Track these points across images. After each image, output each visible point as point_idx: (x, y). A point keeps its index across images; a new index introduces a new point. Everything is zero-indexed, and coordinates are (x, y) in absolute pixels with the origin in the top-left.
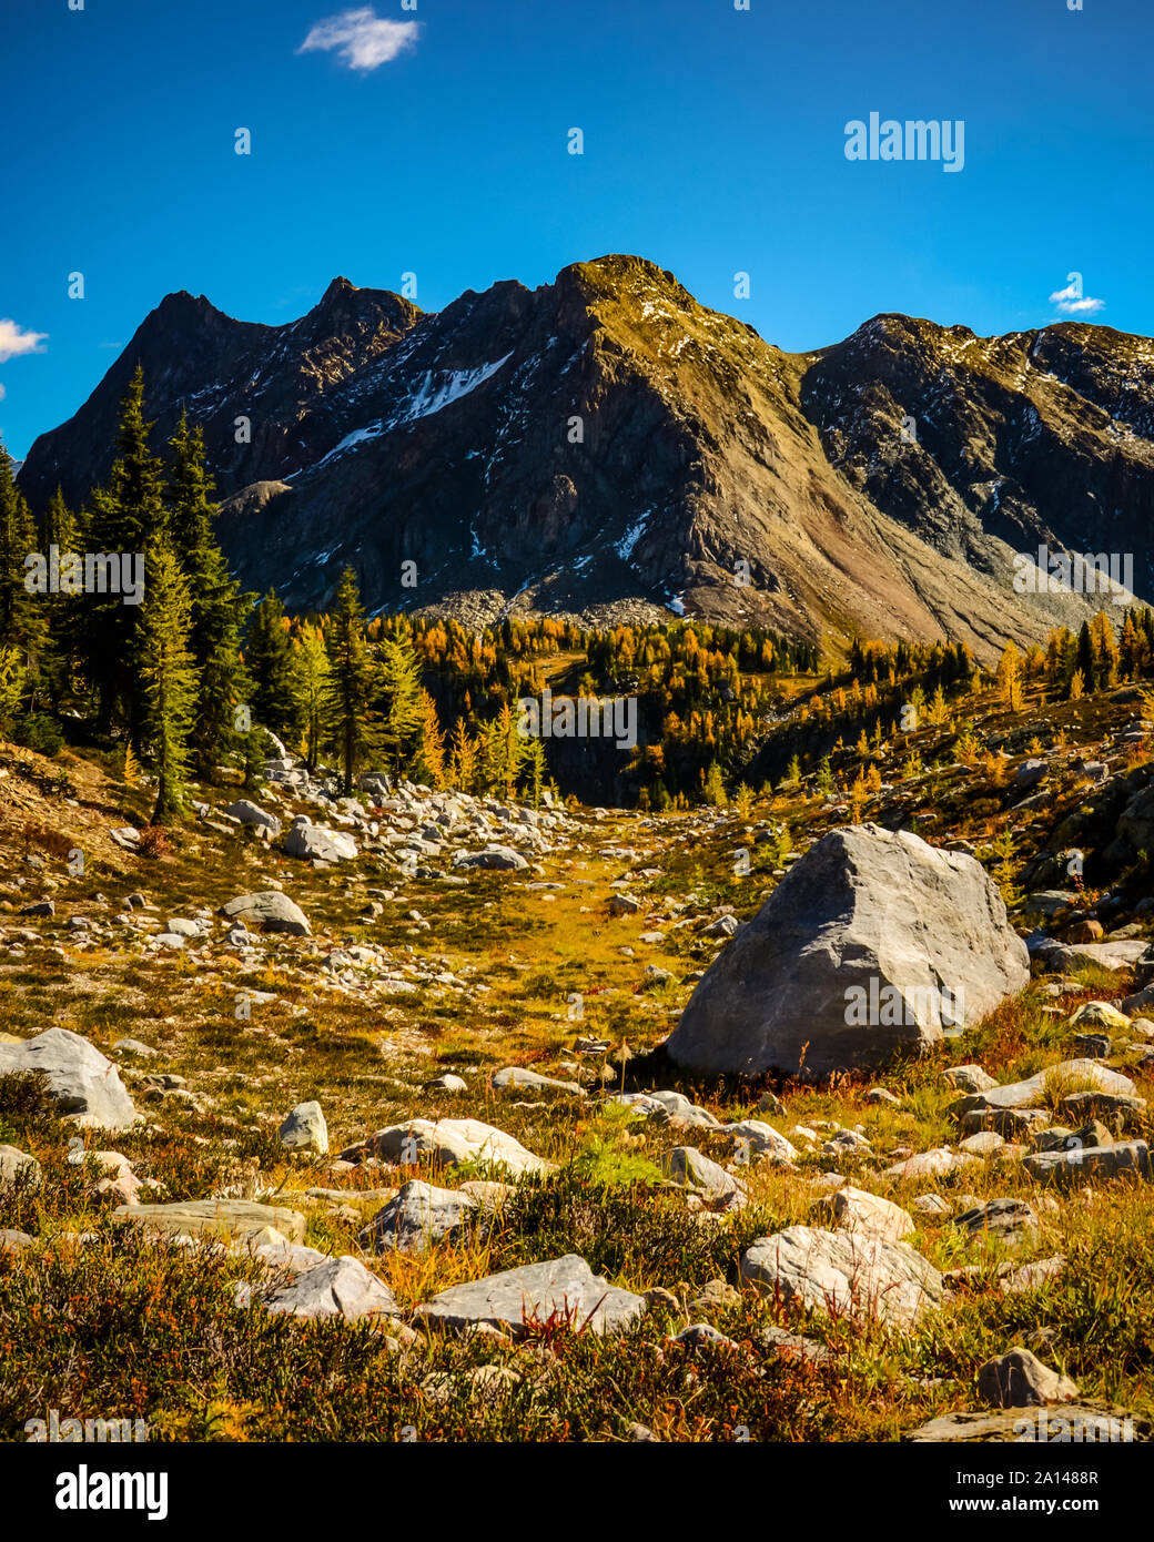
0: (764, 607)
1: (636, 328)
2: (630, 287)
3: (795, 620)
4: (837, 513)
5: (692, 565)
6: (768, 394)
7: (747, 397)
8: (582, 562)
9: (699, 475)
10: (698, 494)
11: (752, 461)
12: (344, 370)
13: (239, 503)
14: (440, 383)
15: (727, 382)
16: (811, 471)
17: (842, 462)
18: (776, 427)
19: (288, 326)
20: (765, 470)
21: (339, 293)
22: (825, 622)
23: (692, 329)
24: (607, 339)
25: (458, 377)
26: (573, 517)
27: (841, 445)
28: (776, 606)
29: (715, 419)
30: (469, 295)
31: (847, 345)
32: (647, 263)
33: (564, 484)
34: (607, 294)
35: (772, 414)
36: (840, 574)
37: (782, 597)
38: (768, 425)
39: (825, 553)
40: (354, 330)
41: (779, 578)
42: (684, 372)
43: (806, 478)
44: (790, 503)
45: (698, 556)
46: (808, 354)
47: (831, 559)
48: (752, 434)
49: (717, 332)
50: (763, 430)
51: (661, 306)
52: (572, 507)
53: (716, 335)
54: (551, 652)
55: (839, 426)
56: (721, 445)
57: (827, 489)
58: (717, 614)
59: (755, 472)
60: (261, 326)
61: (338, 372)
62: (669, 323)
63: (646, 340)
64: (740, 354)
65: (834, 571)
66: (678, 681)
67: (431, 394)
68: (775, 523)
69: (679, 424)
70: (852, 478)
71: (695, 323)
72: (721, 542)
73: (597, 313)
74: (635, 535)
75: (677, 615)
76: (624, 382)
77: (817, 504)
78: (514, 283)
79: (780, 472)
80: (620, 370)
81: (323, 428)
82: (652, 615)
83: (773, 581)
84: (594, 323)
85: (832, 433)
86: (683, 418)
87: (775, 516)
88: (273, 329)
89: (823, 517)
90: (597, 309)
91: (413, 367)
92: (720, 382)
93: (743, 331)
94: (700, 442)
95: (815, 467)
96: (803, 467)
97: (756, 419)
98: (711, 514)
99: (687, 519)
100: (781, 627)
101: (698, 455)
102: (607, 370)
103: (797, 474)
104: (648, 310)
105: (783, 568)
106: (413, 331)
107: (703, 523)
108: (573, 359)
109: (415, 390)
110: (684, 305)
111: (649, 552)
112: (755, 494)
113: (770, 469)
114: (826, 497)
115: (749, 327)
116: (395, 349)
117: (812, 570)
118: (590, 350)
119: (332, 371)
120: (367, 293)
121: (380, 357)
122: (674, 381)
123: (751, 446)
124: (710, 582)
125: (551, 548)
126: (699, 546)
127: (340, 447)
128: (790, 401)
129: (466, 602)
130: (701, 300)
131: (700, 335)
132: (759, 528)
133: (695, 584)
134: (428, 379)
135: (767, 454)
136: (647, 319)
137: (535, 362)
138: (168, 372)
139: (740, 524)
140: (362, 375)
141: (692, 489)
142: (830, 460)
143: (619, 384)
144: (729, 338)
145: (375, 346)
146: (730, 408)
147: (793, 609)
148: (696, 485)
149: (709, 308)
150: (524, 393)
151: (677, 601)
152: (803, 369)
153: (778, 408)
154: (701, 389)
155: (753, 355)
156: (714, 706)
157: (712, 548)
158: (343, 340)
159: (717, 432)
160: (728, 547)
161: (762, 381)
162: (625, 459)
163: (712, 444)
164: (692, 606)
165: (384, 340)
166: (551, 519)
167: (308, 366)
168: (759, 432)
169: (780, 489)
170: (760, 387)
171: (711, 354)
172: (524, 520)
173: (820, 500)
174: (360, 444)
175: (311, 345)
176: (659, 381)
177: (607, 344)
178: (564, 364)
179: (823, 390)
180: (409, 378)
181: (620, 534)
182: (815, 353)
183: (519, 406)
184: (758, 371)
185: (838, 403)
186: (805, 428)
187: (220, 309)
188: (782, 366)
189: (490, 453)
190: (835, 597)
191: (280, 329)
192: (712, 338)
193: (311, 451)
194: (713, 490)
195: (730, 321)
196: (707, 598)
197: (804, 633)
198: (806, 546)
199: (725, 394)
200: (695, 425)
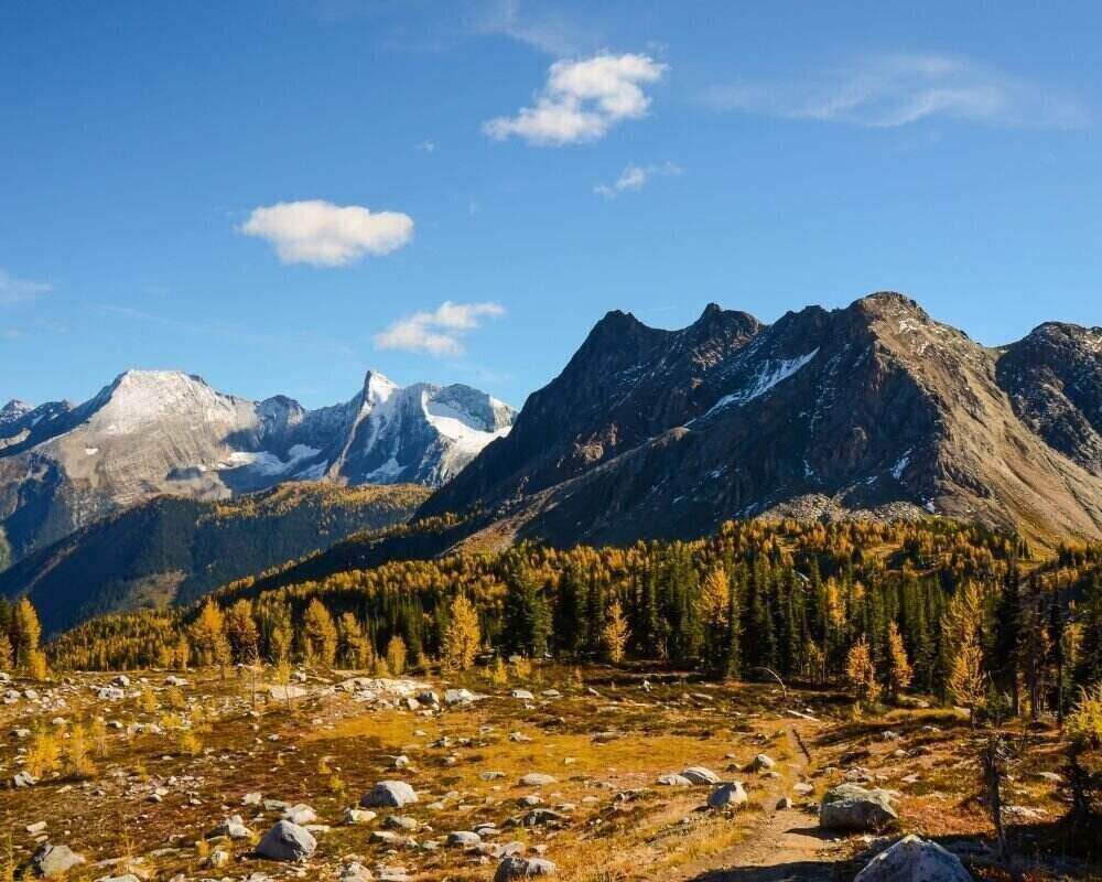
0: (982, 508)
1: (898, 337)
2: (892, 312)
3: (1001, 516)
4: (1023, 449)
5: (938, 483)
6: (977, 375)
7: (965, 378)
8: (871, 480)
9: (941, 428)
10: (940, 440)
11: (969, 418)
12: (717, 359)
13: (664, 441)
14: (775, 367)
15: (952, 368)
16: (1005, 423)
17: (1023, 416)
18: (982, 396)
19: (682, 331)
20: (978, 424)
21: (712, 312)
22: (1020, 517)
23: (929, 335)
24: (882, 346)
25: (785, 364)
26: (865, 453)
27: (1023, 405)
28: (989, 507)
29: (946, 392)
30: (790, 315)
31: (1024, 342)
32: (901, 296)
33: (859, 433)
34: (879, 317)
35: (981, 388)
36: (1028, 488)
37: (992, 502)
38: (978, 395)
39: (1017, 474)
40: (723, 336)
41: (991, 491)
42: (927, 364)
43: (1002, 427)
44: (993, 442)
45: (942, 477)
46: (999, 348)
47: (1020, 477)
48: (969, 401)
49: (944, 337)
50: (976, 398)
51: (911, 323)
52: (864, 447)
53: (943, 339)
54: (880, 542)
55: (1021, 394)
56: (952, 409)
57: (1016, 433)
58: (954, 512)
59: (973, 426)
60: (664, 331)
61: (714, 361)
62: (916, 333)
63: (904, 345)
64: (959, 350)
65: (1023, 485)
66: (961, 565)
67: (770, 374)
68: (985, 456)
69: (927, 397)
70: (1031, 426)
71: (930, 332)
72: (955, 470)
73: (875, 330)
74: (903, 464)
75: (930, 513)
76: (893, 372)
77: (1010, 444)
78: (817, 307)
79: (987, 424)
80: (890, 364)
81: (707, 396)
82: (915, 513)
83: (987, 492)
84: (873, 337)
85: (1017, 398)
86: (929, 394)
87: (986, 452)
88: (671, 333)
89: (1013, 451)
90: (875, 327)
91: (758, 358)
92: (948, 369)
93: (958, 335)
94: (940, 409)
95: (1008, 420)
96: (1000, 420)
97: (970, 391)
98: (948, 452)
99: (935, 455)
100: (993, 520)
101: (939, 416)
102: (883, 365)
103: (996, 424)
104: (903, 326)
105: (992, 484)
106: (757, 335)
107: (944, 458)
108: (861, 357)
109: (760, 372)
110: (924, 320)
111: (912, 475)
112: (973, 438)
113: (981, 422)
114: (1015, 439)
115: (962, 332)
116: (747, 347)
117: (1009, 485)
118: (872, 353)
119: (709, 360)
120: (729, 313)
121: (740, 351)
122: (922, 370)
123: (969, 408)
124: (950, 493)
125: (852, 472)
126: (942, 472)
127: (717, 406)
128: (990, 379)
129: (804, 503)
130: (932, 316)
131: (935, 340)
132: (977, 460)
133: (940, 494)
134: (767, 365)
135: (978, 413)
136: (904, 331)
137: (837, 359)
138: (610, 358)
139: (965, 457)
140: (728, 361)
141: (937, 437)
142: (1016, 415)
143: (890, 374)
144: (952, 340)
145: (736, 345)
146: (955, 385)
147: (999, 509)
148: (939, 434)
149: (938, 321)
150: (831, 378)
151: (930, 504)
152: (996, 358)
153: (983, 383)
154: (937, 375)
155: (966, 351)
156: (981, 579)
157: (950, 473)
158: (717, 342)
159: (949, 402)
160: (959, 472)
161: (972, 367)
162: (894, 418)
163: (946, 407)
164: (939, 508)
165: (740, 341)
166: (852, 454)
167: (696, 357)
168: (973, 400)
169: (987, 435)
170: (972, 371)
171: (942, 352)
172: (836, 455)
173: (1011, 440)
174: (730, 404)
175: (698, 344)
176: (913, 370)
177: (882, 349)
178: (856, 361)
179: (1010, 371)
180: (756, 364)
181: (893, 463)
182: (1004, 348)
183: (829, 386)
184: (970, 361)
185: (1020, 379)
186: (1000, 395)
187: (640, 320)
188: (984, 357)
189: (812, 413)
190: (1024, 502)
191: (676, 333)
192: (940, 341)
193: (700, 408)
194: (949, 437)
195: (950, 329)
196: (947, 501)
197: (1007, 523)
198: (1005, 470)
199: (951, 376)
200: (936, 398)
